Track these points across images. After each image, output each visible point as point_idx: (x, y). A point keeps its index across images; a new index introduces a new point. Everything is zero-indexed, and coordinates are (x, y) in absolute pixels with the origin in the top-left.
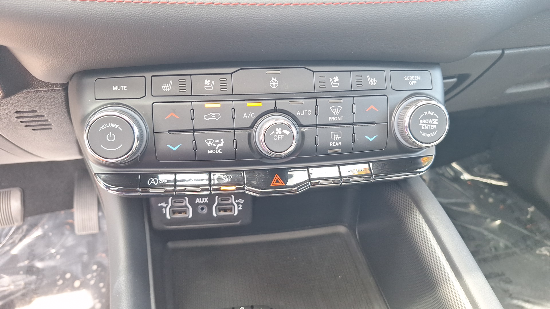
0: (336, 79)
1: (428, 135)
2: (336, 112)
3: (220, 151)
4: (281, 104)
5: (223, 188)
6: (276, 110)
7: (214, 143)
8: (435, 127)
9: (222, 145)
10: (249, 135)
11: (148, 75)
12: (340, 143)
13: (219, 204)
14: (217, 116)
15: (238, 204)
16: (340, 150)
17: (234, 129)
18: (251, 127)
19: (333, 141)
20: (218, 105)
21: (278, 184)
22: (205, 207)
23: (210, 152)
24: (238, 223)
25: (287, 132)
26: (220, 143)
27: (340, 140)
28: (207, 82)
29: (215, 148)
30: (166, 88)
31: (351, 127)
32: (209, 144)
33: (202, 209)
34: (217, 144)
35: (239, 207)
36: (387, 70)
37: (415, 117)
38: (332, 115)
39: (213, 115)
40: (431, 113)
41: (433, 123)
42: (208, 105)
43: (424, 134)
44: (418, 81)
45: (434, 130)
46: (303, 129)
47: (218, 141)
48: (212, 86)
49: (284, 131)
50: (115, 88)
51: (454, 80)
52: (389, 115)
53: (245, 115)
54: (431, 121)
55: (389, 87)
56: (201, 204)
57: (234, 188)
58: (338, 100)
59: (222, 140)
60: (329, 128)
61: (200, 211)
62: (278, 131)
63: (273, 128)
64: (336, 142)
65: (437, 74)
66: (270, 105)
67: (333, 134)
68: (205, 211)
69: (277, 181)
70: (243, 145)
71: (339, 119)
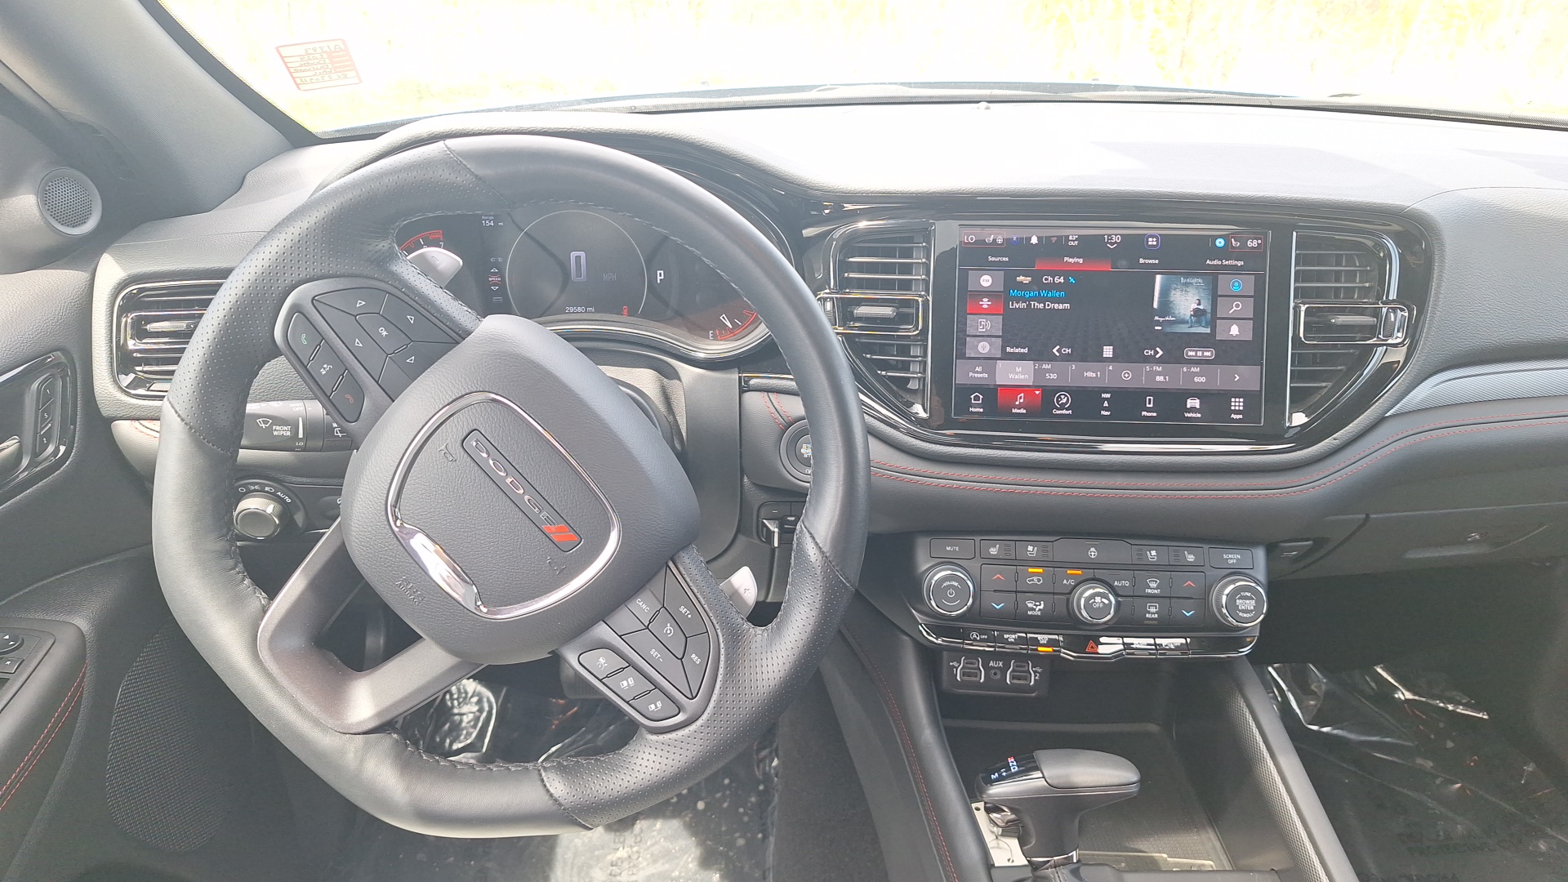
0: (1154, 553)
1: (1245, 615)
2: (1153, 585)
3: (1039, 613)
4: (1099, 574)
5: (1040, 649)
6: (1095, 580)
7: (1035, 605)
8: (1252, 608)
9: (1041, 607)
10: (1068, 600)
11: (978, 539)
12: (1156, 616)
13: (1013, 671)
14: (1039, 580)
15: (1035, 672)
16: (1156, 622)
17: (1054, 594)
18: (1070, 593)
19: (1149, 612)
20: (1041, 570)
21: (1092, 650)
22: (998, 672)
23: (1030, 613)
24: (1033, 695)
25: (1106, 602)
26: (1040, 605)
27: (1156, 613)
28: (1030, 548)
29: (1035, 610)
30: (993, 551)
31: (1168, 600)
32: (1030, 605)
33: (995, 674)
34: (1037, 606)
35: (1036, 676)
36: (1206, 547)
37: (1232, 597)
38: (1149, 588)
39: (1035, 579)
40: (1249, 594)
41: (1250, 604)
42: (1031, 570)
43: (1241, 614)
44: (1237, 559)
45: (1252, 611)
46: (1119, 599)
47: (1038, 603)
48: (1035, 552)
49: (1104, 600)
50: (948, 549)
51: (1310, 542)
52: (1207, 590)
53: (1065, 582)
54: (1248, 602)
55: (1207, 564)
56: (994, 668)
57: (1050, 649)
58: (1155, 574)
59: (1042, 602)
60: (1146, 600)
61: (992, 676)
62: (1098, 599)
63: (1093, 596)
64: (1152, 613)
65: (1260, 554)
66: (1090, 573)
67: (1150, 606)
68: (998, 676)
69: (1092, 647)
70: (1061, 610)
71: (1156, 591)
